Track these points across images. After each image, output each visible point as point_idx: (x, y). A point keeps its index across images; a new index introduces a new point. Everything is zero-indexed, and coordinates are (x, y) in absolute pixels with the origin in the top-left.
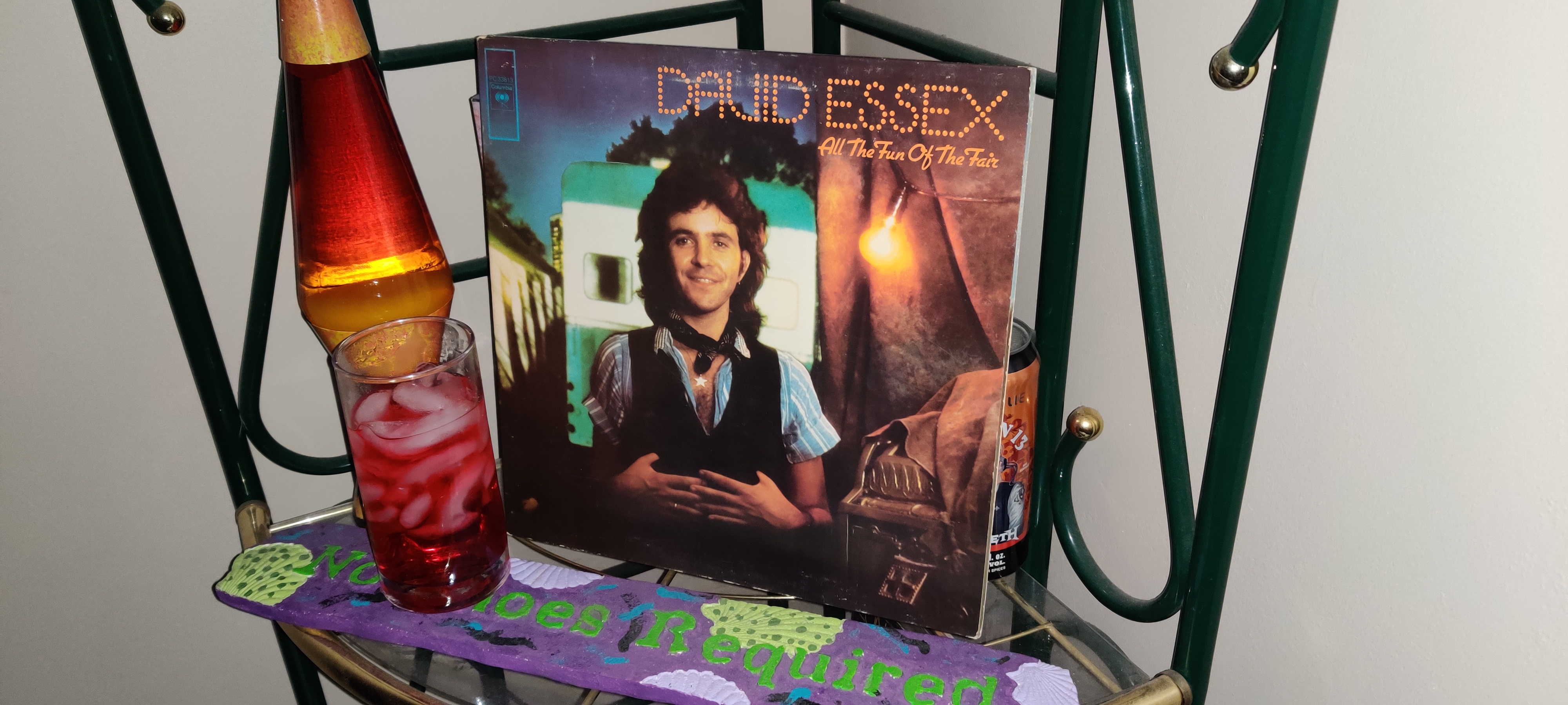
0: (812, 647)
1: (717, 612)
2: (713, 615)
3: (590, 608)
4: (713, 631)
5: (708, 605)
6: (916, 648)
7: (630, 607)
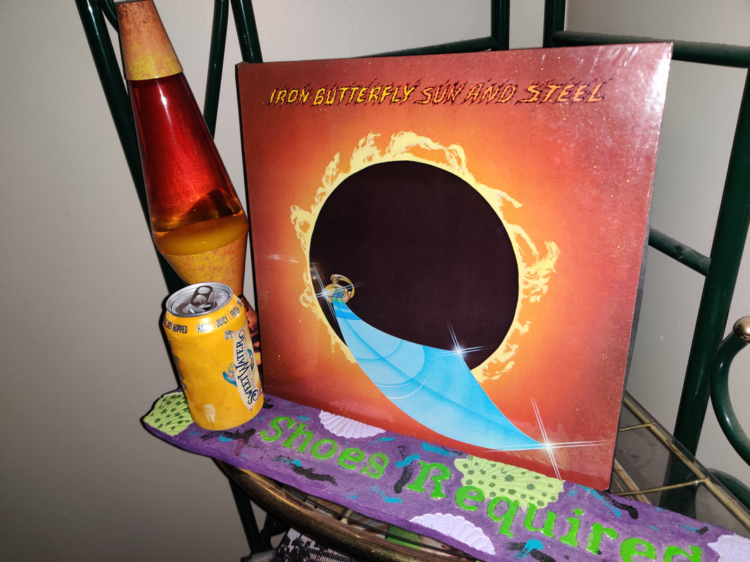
0: (540, 503)
1: (465, 466)
2: (463, 468)
3: (375, 455)
4: (464, 481)
5: (459, 460)
6: (626, 512)
7: (403, 457)
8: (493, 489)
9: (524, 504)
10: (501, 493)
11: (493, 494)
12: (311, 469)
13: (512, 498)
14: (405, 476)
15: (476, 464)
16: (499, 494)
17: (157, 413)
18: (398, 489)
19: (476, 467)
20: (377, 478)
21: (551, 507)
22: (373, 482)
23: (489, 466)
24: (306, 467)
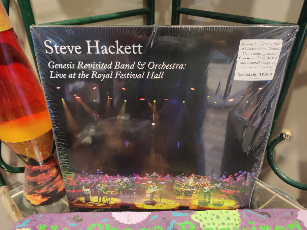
0: (236, 225)
2: (197, 220)
4: (201, 226)
5: (192, 216)
7: (168, 224)
13: (225, 227)
15: (200, 215)
16: (219, 227)
21: (241, 225)
23: (206, 214)
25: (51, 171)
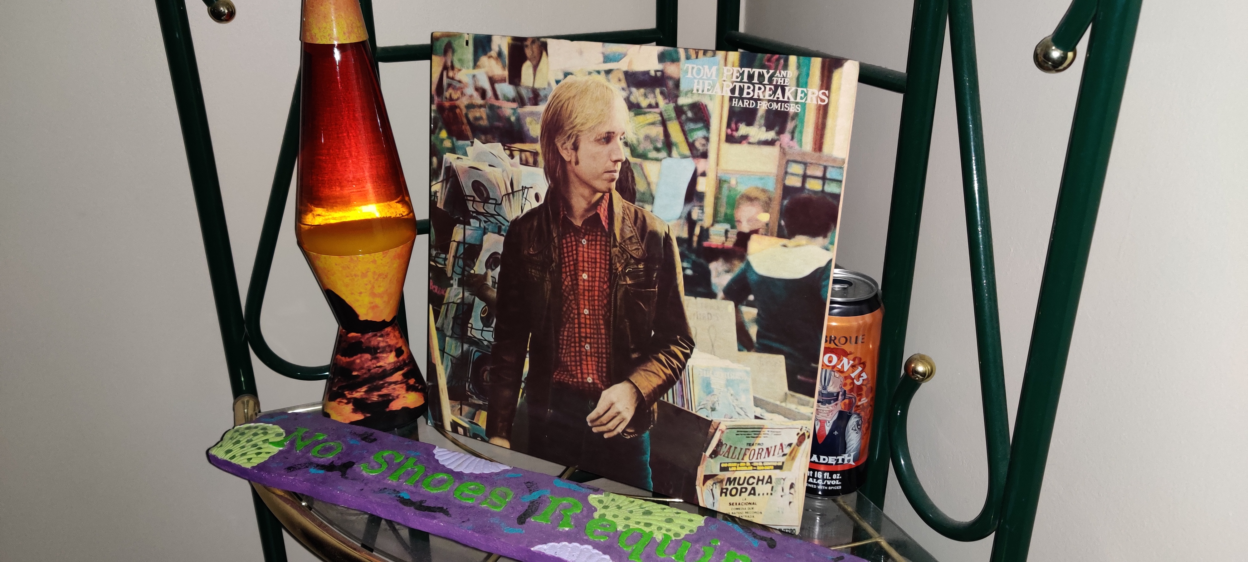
0: (676, 535)
1: (600, 501)
2: (598, 504)
3: (498, 490)
4: (596, 515)
5: (594, 496)
6: (765, 543)
7: (531, 491)
8: (627, 522)
9: (659, 536)
10: (637, 526)
11: (627, 526)
12: (421, 502)
13: (647, 530)
14: (531, 509)
15: (613, 500)
16: (633, 526)
17: (227, 445)
18: (522, 520)
19: (612, 502)
20: (498, 510)
21: (687, 538)
22: (493, 514)
23: (626, 503)
24: (417, 499)
25: (385, 355)
